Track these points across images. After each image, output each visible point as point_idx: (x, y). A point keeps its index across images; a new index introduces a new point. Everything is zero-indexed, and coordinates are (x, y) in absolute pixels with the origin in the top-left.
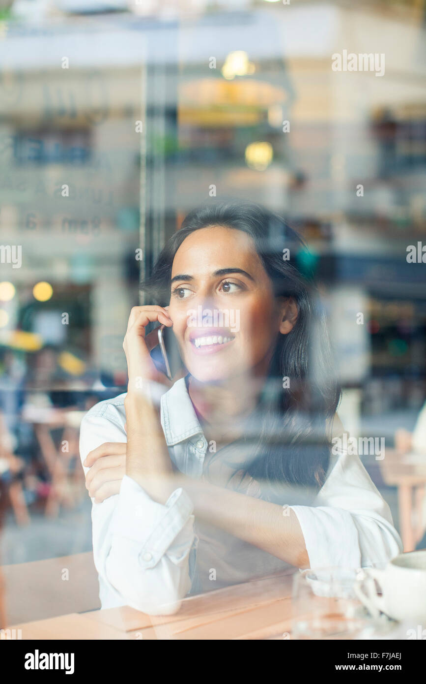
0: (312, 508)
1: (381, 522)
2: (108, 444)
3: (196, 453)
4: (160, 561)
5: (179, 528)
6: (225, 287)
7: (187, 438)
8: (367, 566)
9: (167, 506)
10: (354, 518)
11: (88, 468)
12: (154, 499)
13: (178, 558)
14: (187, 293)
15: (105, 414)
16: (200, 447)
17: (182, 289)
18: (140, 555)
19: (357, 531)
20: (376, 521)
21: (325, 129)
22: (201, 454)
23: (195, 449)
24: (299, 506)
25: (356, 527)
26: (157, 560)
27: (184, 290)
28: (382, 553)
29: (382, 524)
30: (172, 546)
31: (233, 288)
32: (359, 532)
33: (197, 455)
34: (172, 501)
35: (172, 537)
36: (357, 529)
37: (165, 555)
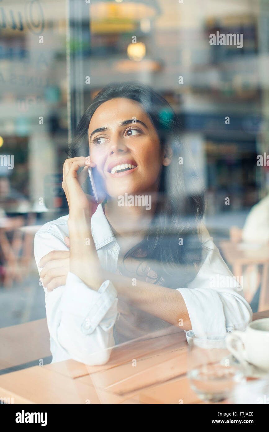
0: (191, 289)
1: (237, 297)
2: (54, 252)
3: (112, 255)
4: (95, 330)
5: (108, 307)
6: (129, 133)
7: (106, 244)
8: (229, 327)
9: (100, 293)
10: (219, 294)
11: (41, 268)
12: (91, 288)
13: (108, 327)
14: (102, 141)
15: (50, 231)
16: (115, 250)
17: (99, 139)
18: (82, 325)
19: (222, 303)
20: (235, 297)
21: (175, 33)
22: (116, 255)
23: (112, 252)
24: (183, 289)
25: (222, 301)
26: (94, 329)
27: (101, 139)
28: (239, 317)
29: (238, 298)
30: (104, 320)
31: (134, 133)
32: (223, 304)
33: (113, 256)
34: (103, 288)
35: (104, 313)
36: (222, 302)
37: (99, 325)
